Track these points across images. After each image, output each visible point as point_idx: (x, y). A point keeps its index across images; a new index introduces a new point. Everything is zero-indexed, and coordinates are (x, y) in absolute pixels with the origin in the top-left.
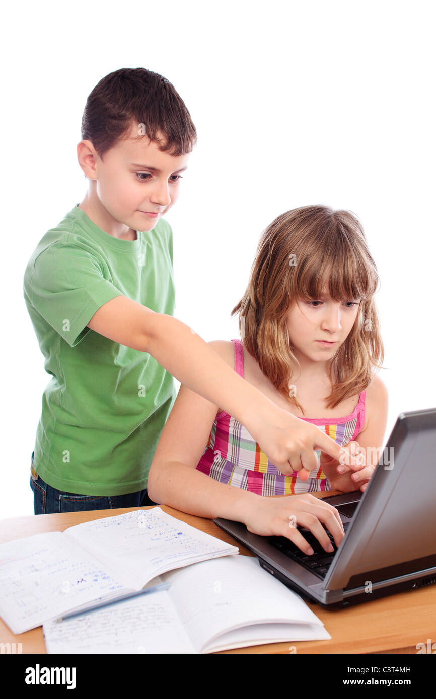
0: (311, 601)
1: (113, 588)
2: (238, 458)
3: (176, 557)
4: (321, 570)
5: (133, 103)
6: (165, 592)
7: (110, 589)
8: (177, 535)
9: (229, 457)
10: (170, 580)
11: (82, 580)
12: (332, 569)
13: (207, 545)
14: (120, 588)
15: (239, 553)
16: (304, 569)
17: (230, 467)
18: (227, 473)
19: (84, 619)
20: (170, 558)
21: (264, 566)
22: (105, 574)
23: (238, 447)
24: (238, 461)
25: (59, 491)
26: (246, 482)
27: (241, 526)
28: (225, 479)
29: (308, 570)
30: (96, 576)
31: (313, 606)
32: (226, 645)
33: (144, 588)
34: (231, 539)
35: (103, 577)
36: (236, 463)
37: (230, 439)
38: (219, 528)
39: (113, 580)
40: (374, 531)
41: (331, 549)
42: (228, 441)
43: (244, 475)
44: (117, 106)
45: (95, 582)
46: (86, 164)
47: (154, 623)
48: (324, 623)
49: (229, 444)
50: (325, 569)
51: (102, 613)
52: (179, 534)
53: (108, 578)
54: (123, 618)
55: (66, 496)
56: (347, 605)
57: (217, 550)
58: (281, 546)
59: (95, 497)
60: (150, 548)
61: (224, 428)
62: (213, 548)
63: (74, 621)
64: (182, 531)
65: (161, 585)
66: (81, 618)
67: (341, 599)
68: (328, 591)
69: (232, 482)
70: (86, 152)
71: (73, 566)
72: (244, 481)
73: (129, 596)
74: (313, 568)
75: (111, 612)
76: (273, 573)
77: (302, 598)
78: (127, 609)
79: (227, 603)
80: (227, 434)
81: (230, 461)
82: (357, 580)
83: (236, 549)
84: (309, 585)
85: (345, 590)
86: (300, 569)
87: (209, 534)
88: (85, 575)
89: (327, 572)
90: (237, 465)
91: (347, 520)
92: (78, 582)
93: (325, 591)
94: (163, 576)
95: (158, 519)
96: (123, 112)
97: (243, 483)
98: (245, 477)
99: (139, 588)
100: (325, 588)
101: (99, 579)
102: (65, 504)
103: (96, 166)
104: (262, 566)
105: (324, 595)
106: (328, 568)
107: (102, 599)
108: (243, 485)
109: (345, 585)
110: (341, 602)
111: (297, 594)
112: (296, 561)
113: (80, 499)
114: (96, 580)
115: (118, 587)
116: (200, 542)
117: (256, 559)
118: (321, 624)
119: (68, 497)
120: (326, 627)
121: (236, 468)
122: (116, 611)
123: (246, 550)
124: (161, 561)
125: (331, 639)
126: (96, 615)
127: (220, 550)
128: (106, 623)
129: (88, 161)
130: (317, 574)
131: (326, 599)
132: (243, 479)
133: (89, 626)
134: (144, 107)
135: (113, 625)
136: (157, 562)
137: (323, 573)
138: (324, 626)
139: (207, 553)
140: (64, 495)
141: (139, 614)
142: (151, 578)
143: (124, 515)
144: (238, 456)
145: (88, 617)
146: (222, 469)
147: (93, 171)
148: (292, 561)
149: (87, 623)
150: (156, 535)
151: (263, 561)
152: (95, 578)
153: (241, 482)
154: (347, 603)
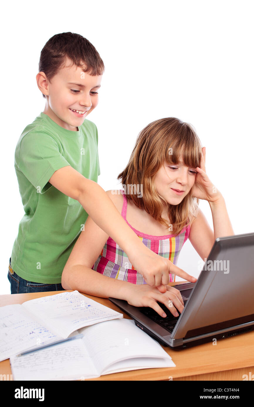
0: (164, 345)
1: (51, 337)
2: (122, 262)
3: (87, 319)
4: (170, 327)
5: (65, 48)
6: (80, 340)
7: (49, 337)
8: (88, 307)
9: (116, 262)
10: (84, 332)
11: (33, 332)
12: (177, 327)
13: (105, 313)
14: (54, 337)
15: (123, 317)
16: (161, 327)
17: (117, 267)
18: (115, 271)
19: (33, 355)
20: (83, 320)
21: (138, 325)
22: (46, 329)
23: (122, 256)
24: (122, 264)
25: (27, 281)
26: (127, 276)
27: (124, 302)
28: (114, 274)
29: (163, 327)
30: (41, 330)
31: (166, 348)
32: (115, 370)
33: (68, 337)
34: (119, 309)
35: (45, 330)
36: (121, 265)
37: (117, 251)
38: (112, 303)
39: (50, 333)
40: (201, 305)
41: (176, 315)
42: (115, 252)
43: (126, 272)
44: (56, 51)
45: (41, 334)
46: (42, 86)
47: (74, 357)
48: (171, 357)
49: (116, 254)
50: (173, 327)
51: (44, 351)
52: (89, 306)
53: (48, 331)
54: (56, 354)
55: (31, 284)
56: (185, 347)
57: (111, 316)
58: (147, 313)
59: (48, 284)
60: (72, 314)
61: (113, 245)
62: (109, 314)
63: (28, 356)
64: (91, 305)
65: (78, 335)
66: (32, 354)
67: (182, 344)
68: (174, 339)
69: (119, 276)
70: (42, 79)
71: (27, 324)
72: (126, 276)
73: (60, 341)
74: (165, 326)
75: (50, 351)
76: (143, 329)
77: (159, 343)
78: (58, 349)
79: (116, 346)
80: (115, 248)
81: (117, 264)
82: (191, 333)
83: (121, 315)
84: (163, 336)
85: (184, 339)
86: (158, 326)
87: (106, 306)
88: (34, 329)
89: (174, 329)
90: (122, 266)
91: (186, 299)
92: (30, 333)
93: (173, 339)
94: (79, 330)
95: (77, 297)
96: (60, 53)
97: (125, 277)
98: (126, 273)
99: (65, 337)
100: (173, 337)
101: (43, 331)
102: (30, 288)
103: (48, 87)
104: (136, 325)
105: (172, 342)
106: (174, 326)
107: (44, 343)
108: (125, 278)
109: (184, 336)
110: (182, 346)
111: (156, 341)
112: (156, 322)
113: (39, 286)
114: (41, 332)
115: (53, 336)
116: (101, 311)
117: (133, 321)
118: (170, 358)
119: (32, 284)
120: (173, 360)
121: (121, 268)
122: (52, 350)
123: (127, 316)
124: (78, 322)
125: (176, 367)
126: (41, 352)
127: (112, 315)
128: (46, 357)
129: (43, 84)
130: (168, 330)
131: (173, 344)
132: (125, 275)
133: (37, 359)
134: (72, 49)
135: (50, 358)
136: (76, 322)
137: (172, 329)
138: (172, 360)
139: (105, 317)
140: (30, 283)
141: (65, 352)
142: (72, 332)
143: (57, 295)
144: (122, 261)
145: (36, 353)
146: (112, 269)
147: (46, 90)
148: (154, 322)
149: (35, 357)
150: (75, 306)
151: (137, 322)
152: (40, 331)
153: (124, 276)
154: (185, 346)
